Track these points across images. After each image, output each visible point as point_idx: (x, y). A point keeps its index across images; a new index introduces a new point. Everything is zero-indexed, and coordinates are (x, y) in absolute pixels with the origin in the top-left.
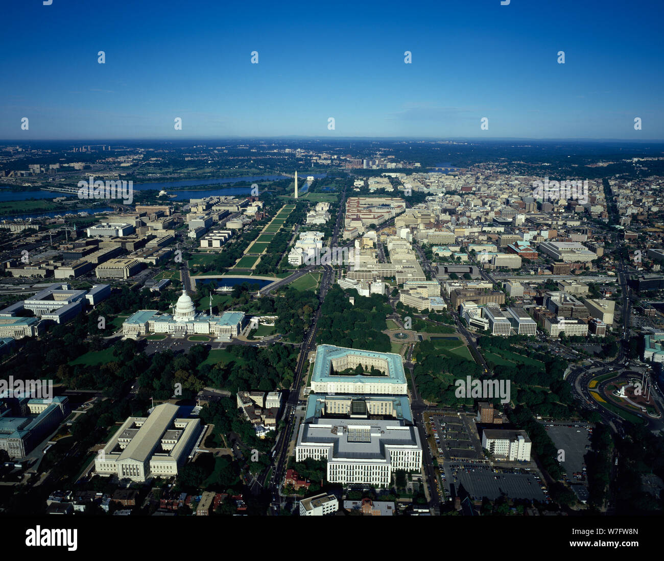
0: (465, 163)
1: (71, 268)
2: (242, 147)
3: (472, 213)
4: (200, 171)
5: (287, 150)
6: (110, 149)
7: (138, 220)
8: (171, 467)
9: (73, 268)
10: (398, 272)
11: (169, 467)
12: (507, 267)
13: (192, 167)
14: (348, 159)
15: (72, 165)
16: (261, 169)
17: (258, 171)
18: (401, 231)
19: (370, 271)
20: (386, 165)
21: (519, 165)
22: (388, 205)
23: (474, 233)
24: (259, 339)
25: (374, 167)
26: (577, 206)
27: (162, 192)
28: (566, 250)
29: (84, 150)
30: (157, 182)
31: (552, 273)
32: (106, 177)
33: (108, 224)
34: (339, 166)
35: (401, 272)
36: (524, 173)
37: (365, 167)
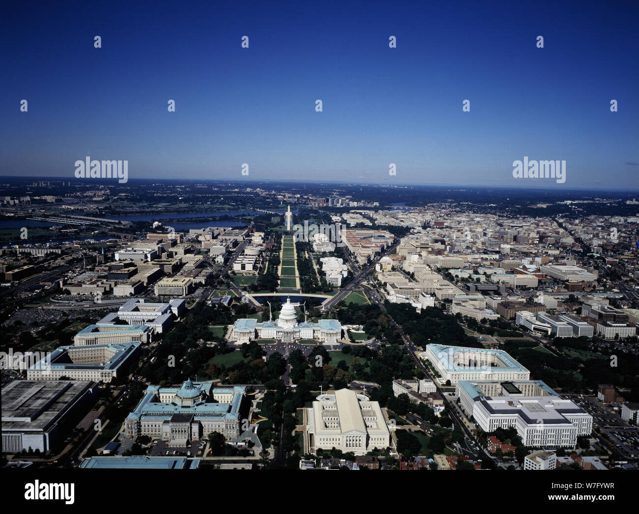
0: (418, 204)
1: (131, 286)
2: (199, 186)
3: (462, 243)
4: (174, 206)
5: (249, 190)
6: (69, 185)
7: (159, 245)
8: (384, 439)
9: (132, 286)
10: (437, 289)
11: (382, 439)
12: (525, 286)
13: (166, 203)
14: (310, 198)
15: (44, 198)
16: (233, 205)
17: (232, 207)
18: (412, 257)
19: (412, 289)
20: (348, 204)
21: (468, 206)
22: (384, 236)
23: (477, 259)
24: (361, 342)
25: (339, 205)
26: (549, 238)
27: (156, 223)
28: (569, 272)
29: (44, 185)
30: (139, 214)
31: (568, 290)
32: (85, 209)
33: (133, 249)
34: (305, 203)
35: (440, 289)
36: (477, 212)
37: (330, 205)
